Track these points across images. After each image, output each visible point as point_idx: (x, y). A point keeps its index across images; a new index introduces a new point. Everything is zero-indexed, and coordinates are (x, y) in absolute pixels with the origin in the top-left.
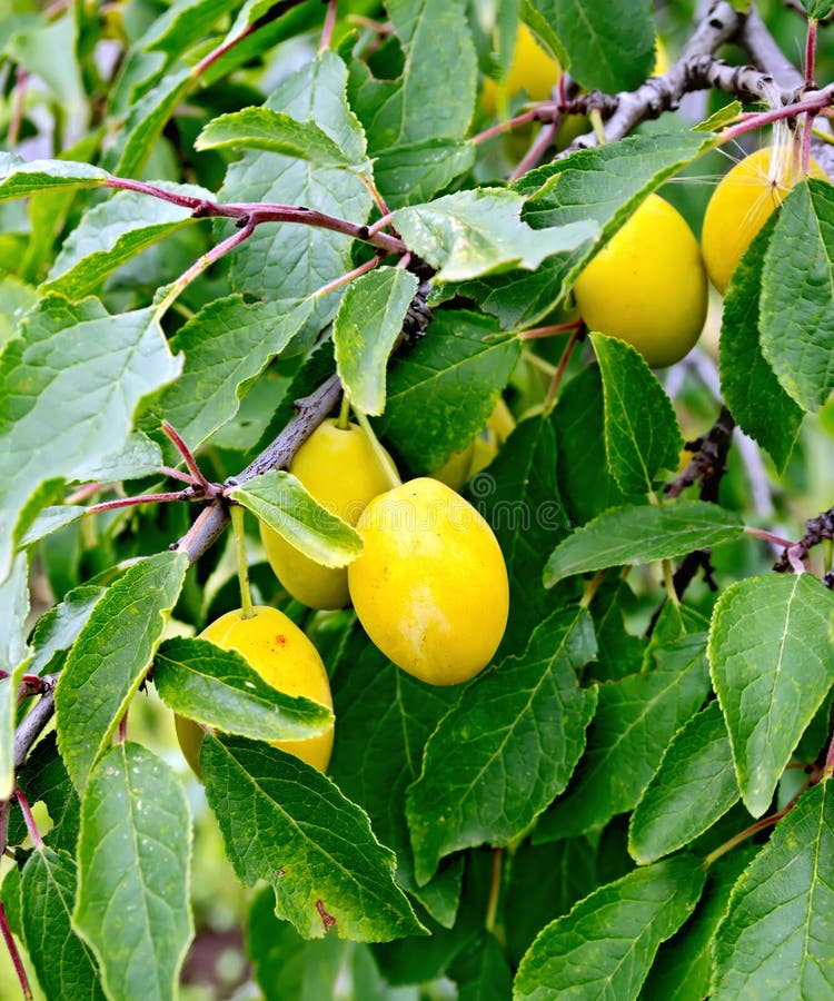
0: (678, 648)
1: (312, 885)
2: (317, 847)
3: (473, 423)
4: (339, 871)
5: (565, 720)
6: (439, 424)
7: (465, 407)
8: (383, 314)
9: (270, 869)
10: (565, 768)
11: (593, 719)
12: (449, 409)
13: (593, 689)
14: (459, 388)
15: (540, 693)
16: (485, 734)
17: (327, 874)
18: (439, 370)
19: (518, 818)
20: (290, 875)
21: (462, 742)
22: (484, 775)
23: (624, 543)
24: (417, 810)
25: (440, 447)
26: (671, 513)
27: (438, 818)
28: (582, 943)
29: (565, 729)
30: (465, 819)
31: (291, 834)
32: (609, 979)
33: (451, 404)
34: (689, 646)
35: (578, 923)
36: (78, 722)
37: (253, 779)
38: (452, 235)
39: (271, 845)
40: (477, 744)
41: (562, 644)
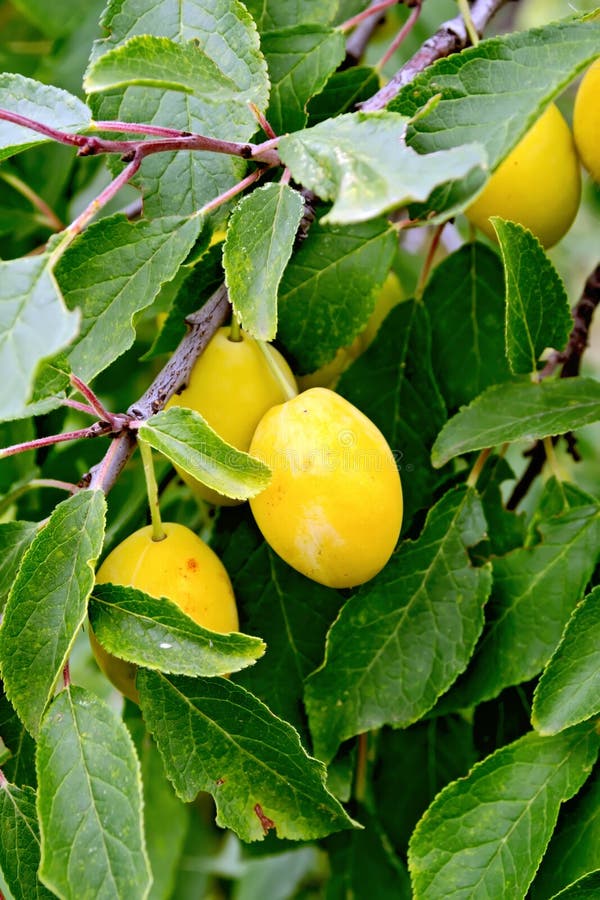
0: (562, 522)
1: (249, 791)
2: (252, 757)
3: (357, 320)
4: (274, 777)
5: (460, 599)
6: (323, 323)
7: (347, 304)
8: (270, 235)
9: (210, 780)
10: (464, 646)
11: (490, 597)
12: (332, 309)
13: (487, 568)
14: (340, 287)
15: (434, 575)
16: (381, 617)
17: (263, 781)
18: (320, 269)
19: (419, 698)
20: (228, 784)
21: (359, 627)
22: (381, 657)
23: (511, 421)
24: (315, 696)
25: (326, 344)
26: (552, 389)
27: (335, 702)
28: (476, 805)
29: (460, 609)
30: (363, 703)
31: (227, 747)
32: (504, 840)
33: (333, 303)
34: (574, 519)
35: (474, 785)
36: (21, 667)
37: (187, 699)
38: (339, 168)
39: (209, 757)
40: (373, 628)
41: (453, 524)
